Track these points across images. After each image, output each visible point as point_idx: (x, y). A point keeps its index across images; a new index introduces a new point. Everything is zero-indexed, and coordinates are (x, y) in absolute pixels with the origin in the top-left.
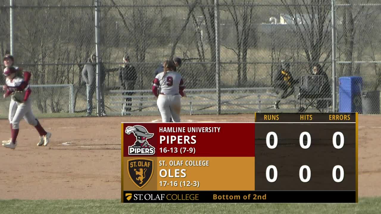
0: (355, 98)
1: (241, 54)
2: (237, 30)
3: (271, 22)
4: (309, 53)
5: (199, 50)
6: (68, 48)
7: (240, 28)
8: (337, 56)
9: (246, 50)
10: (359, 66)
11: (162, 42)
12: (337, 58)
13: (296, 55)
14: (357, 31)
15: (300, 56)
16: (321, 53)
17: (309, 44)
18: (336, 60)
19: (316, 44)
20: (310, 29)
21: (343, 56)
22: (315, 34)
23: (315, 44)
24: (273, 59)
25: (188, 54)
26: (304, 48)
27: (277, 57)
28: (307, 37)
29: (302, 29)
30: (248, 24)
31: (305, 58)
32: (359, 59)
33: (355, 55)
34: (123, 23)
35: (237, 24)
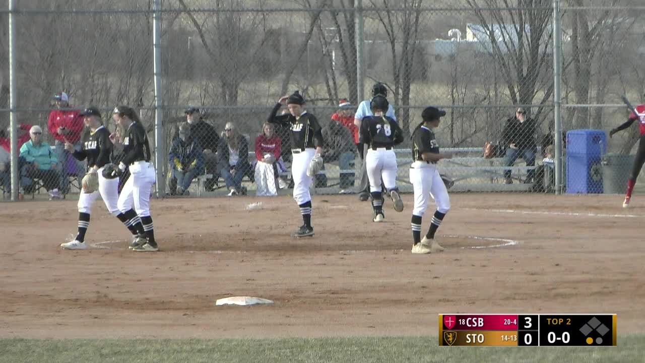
0: (594, 167)
1: (401, 91)
2: (394, 51)
3: (450, 38)
4: (516, 90)
5: (328, 86)
6: (106, 83)
7: (399, 47)
8: (563, 94)
9: (409, 85)
10: (599, 111)
11: (266, 71)
12: (562, 99)
13: (492, 94)
14: (597, 53)
15: (499, 95)
16: (535, 91)
17: (514, 74)
18: (560, 102)
19: (527, 75)
20: (517, 50)
21: (572, 95)
22: (524, 58)
23: (525, 75)
24: (454, 101)
25: (311, 91)
26: (507, 82)
27: (461, 96)
28: (511, 62)
29: (504, 49)
30: (411, 41)
31: (508, 99)
32: (600, 99)
33: (592, 93)
34: (200, 40)
35: (394, 40)
